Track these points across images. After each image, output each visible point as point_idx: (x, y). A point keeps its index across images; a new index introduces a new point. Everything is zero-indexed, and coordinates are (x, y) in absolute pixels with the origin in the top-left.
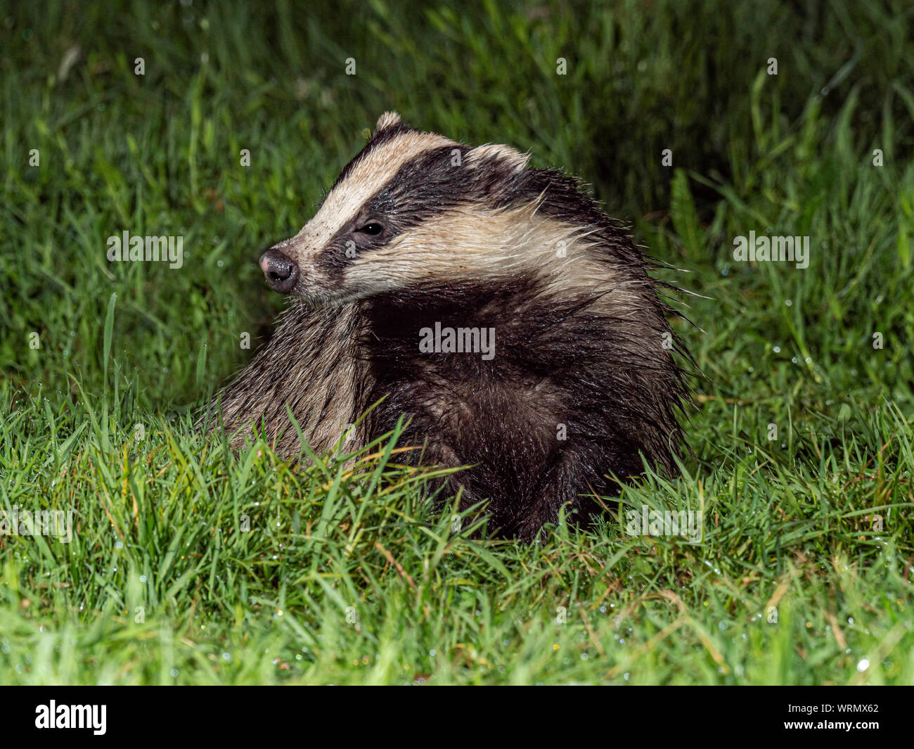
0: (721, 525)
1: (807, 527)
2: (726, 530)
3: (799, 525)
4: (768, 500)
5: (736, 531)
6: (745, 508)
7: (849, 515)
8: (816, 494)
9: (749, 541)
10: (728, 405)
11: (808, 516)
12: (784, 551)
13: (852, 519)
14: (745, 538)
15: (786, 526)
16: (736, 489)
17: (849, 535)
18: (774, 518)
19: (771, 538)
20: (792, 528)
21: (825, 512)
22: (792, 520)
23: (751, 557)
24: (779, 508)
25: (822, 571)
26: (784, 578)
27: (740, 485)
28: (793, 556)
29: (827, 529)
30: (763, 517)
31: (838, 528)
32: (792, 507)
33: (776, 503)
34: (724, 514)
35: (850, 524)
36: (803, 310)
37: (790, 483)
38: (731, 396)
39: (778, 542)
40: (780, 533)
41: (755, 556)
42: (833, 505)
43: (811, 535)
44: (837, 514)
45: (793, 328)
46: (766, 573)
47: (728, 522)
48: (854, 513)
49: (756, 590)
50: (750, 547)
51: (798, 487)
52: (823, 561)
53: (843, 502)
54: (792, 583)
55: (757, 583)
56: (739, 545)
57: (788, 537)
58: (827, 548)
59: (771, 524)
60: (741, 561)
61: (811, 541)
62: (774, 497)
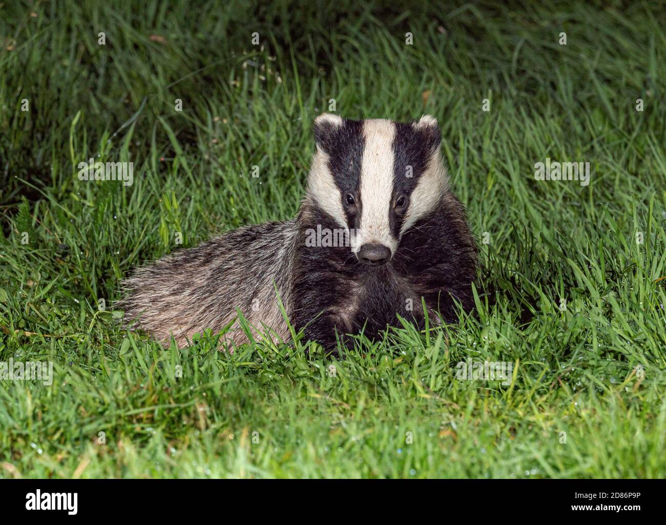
0: (43, 419)
1: (101, 421)
2: (46, 424)
3: (96, 420)
4: (74, 402)
5: (52, 424)
6: (58, 408)
7: (129, 413)
8: (107, 399)
9: (62, 430)
10: (46, 338)
11: (102, 413)
12: (86, 437)
13: (131, 417)
14: (58, 429)
15: (87, 420)
16: (53, 396)
17: (129, 427)
18: (78, 414)
19: (76, 428)
20: (91, 422)
21: (112, 411)
22: (91, 416)
23: (63, 440)
24: (82, 409)
25: (111, 451)
26: (86, 455)
27: (55, 392)
28: (92, 441)
29: (114, 423)
30: (71, 414)
31: (122, 422)
32: (91, 407)
33: (79, 405)
34: (43, 412)
35: (130, 419)
36: (97, 275)
37: (89, 391)
38: (48, 332)
39: (81, 432)
40: (82, 425)
41: (65, 441)
42: (118, 406)
43: (104, 426)
44: (121, 412)
45: (89, 287)
46: (72, 451)
47: (47, 417)
48: (133, 412)
49: (66, 463)
50: (62, 435)
51: (94, 394)
52: (112, 443)
53: (125, 404)
54: (91, 459)
55: (67, 459)
56: (55, 433)
57: (89, 428)
58: (114, 435)
59: (76, 419)
60: (56, 444)
61: (104, 430)
62: (78, 401)
